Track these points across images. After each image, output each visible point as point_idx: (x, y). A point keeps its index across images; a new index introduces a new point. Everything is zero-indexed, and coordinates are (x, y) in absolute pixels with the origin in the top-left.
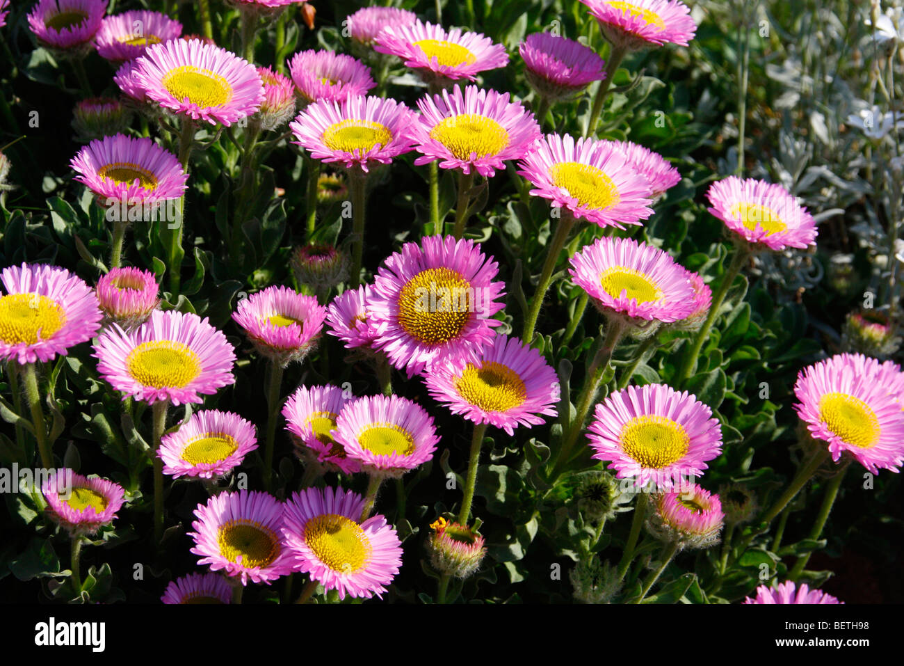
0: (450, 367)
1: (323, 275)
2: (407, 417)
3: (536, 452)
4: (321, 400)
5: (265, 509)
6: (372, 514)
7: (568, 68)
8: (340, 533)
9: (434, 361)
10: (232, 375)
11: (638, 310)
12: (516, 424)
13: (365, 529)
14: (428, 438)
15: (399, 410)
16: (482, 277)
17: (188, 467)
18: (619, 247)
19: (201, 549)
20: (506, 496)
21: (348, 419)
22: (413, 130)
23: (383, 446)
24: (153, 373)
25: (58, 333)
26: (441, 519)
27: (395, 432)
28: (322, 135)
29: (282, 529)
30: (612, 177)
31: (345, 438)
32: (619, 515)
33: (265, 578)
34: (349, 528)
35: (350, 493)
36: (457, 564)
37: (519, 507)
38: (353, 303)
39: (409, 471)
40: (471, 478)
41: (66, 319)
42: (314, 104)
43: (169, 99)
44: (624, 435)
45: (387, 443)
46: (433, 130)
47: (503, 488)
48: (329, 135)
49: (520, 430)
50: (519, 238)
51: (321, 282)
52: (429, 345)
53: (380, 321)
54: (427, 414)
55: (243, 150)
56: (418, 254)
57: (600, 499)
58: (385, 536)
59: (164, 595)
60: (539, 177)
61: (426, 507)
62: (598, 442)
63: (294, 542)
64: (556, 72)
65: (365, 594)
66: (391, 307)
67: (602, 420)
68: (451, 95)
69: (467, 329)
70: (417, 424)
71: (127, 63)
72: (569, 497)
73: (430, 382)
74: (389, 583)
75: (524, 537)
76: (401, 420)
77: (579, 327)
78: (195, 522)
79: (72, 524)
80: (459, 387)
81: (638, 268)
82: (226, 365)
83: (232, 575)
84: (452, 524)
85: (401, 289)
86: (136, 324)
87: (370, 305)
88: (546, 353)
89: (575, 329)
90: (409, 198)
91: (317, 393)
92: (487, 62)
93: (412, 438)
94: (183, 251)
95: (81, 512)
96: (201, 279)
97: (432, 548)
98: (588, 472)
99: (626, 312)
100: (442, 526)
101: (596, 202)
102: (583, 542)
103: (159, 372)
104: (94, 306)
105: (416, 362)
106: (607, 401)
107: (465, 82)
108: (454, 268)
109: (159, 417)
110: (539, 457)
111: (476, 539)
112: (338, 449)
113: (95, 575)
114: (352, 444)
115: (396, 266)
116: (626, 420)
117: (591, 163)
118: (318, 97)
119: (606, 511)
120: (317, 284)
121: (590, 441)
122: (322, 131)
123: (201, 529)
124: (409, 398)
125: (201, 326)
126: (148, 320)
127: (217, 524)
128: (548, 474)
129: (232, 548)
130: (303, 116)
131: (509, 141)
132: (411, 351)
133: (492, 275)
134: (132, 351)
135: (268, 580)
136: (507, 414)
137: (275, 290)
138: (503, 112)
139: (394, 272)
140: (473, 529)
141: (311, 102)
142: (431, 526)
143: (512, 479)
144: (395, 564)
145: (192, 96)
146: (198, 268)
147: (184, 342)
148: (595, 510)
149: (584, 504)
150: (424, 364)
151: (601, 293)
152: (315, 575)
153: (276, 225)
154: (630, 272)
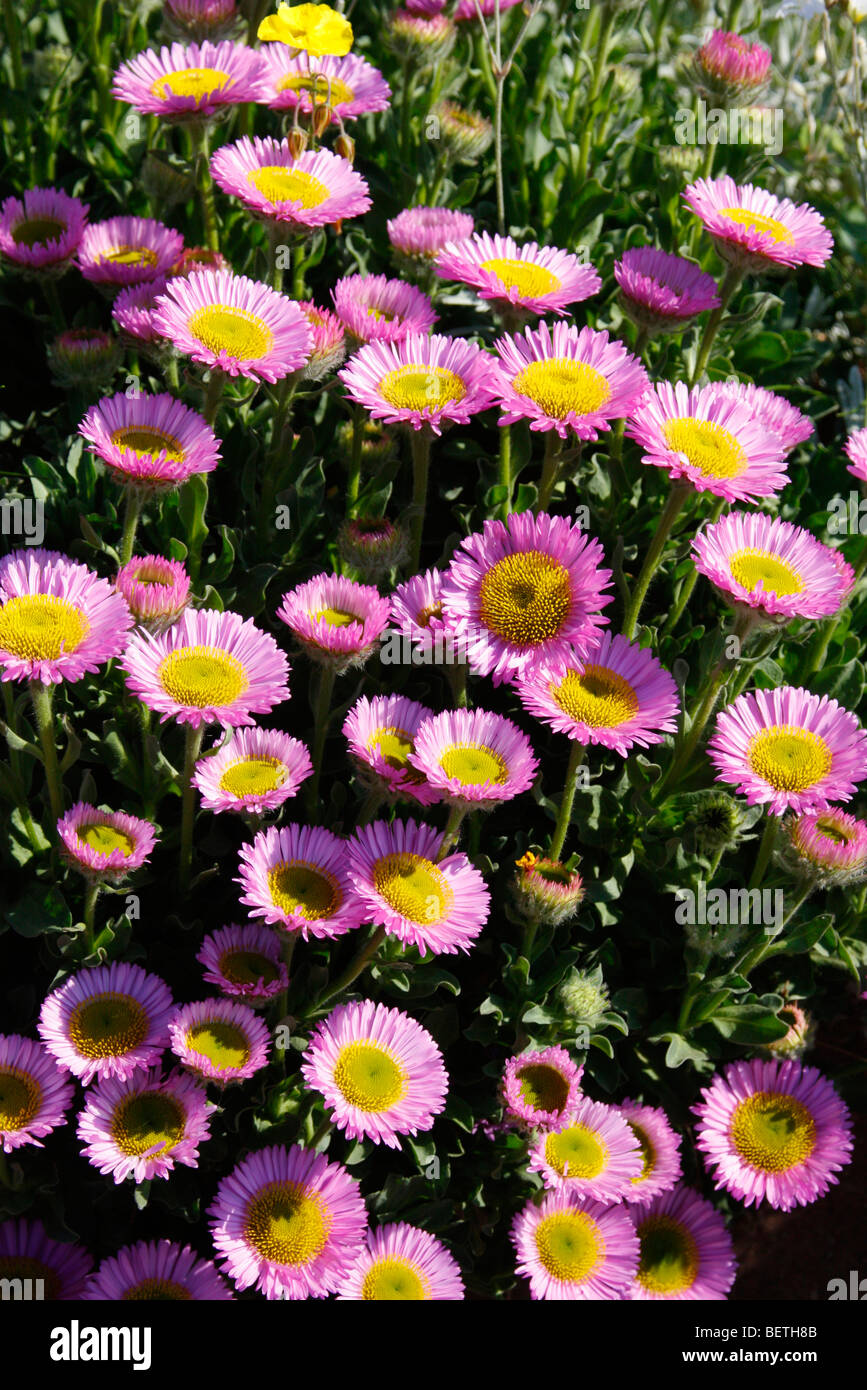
0: (546, 673)
1: (379, 557)
2: (496, 735)
3: (642, 771)
4: (386, 713)
5: (322, 847)
6: (452, 851)
7: (677, 295)
8: (414, 875)
9: (527, 667)
10: (288, 690)
11: (778, 605)
12: (631, 744)
13: (443, 869)
14: (524, 762)
15: (486, 727)
16: (584, 563)
17: (234, 799)
18: (749, 522)
19: (251, 898)
20: (600, 821)
21: (428, 741)
22: (495, 383)
23: (470, 772)
24: (195, 688)
25: (83, 645)
26: (529, 854)
27: (482, 754)
28: (377, 385)
29: (349, 874)
30: (737, 434)
31: (428, 765)
32: (743, 845)
33: (331, 932)
34: (425, 869)
35: (423, 826)
36: (551, 908)
37: (615, 835)
38: (419, 591)
39: (502, 803)
40: (566, 804)
41: (89, 626)
42: (367, 347)
43: (202, 352)
44: (753, 750)
45: (474, 769)
46: (516, 379)
47: (596, 813)
48: (387, 384)
49: (636, 750)
50: (607, 499)
51: (376, 566)
52: (521, 647)
53: (459, 618)
54: (522, 732)
55: (277, 402)
56: (503, 534)
57: (719, 826)
58: (467, 877)
59: (199, 951)
60: (653, 442)
61: (505, 838)
62: (723, 760)
63: (363, 889)
64: (661, 301)
65: (450, 949)
66: (471, 600)
67: (727, 733)
68: (536, 333)
69: (567, 627)
70: (509, 743)
71: (124, 291)
72: (678, 823)
73: (524, 692)
74: (477, 935)
75: (619, 872)
76: (488, 740)
77: (684, 612)
78: (242, 866)
79: (95, 870)
80: (558, 698)
81: (772, 549)
82: (279, 677)
83: (290, 928)
84: (541, 861)
85: (482, 577)
86: (163, 627)
87: (444, 597)
88: (653, 648)
89: (679, 614)
90: (462, 446)
91: (380, 705)
92: (576, 289)
93: (504, 761)
94: (207, 530)
95: (108, 858)
96: (229, 565)
97: (520, 891)
98: (701, 792)
99: (762, 607)
100: (531, 863)
101: (720, 470)
102: (694, 876)
103: (199, 687)
104: (123, 610)
105: (506, 668)
106: (731, 709)
107: (551, 317)
108: (547, 551)
109: (193, 739)
110: (647, 777)
111: (572, 878)
112: (419, 777)
113: (112, 928)
114: (436, 771)
115: (476, 548)
116: (753, 733)
117: (710, 418)
118: (370, 337)
119: (728, 840)
120: (371, 568)
121: (713, 759)
122: (377, 380)
123: (250, 874)
124: (497, 712)
125: (245, 628)
126: (179, 622)
127: (266, 867)
128: (653, 795)
129: (286, 896)
130: (355, 363)
131: (610, 393)
132: (497, 655)
133: (597, 561)
134: (163, 660)
135: (334, 935)
136: (617, 730)
137: (325, 580)
138: (601, 355)
139: (473, 557)
140: (568, 866)
141: (362, 344)
142: (517, 863)
143: (607, 801)
144: (482, 912)
145: (227, 345)
146: (226, 550)
147: (224, 647)
148: (714, 839)
149: (700, 832)
150: (516, 671)
151: (732, 584)
152: (391, 928)
153: (310, 492)
154: (762, 554)
